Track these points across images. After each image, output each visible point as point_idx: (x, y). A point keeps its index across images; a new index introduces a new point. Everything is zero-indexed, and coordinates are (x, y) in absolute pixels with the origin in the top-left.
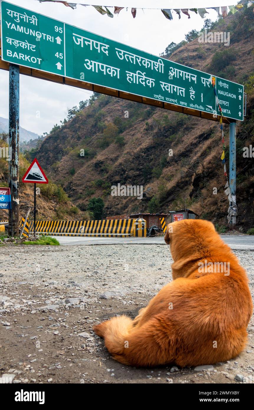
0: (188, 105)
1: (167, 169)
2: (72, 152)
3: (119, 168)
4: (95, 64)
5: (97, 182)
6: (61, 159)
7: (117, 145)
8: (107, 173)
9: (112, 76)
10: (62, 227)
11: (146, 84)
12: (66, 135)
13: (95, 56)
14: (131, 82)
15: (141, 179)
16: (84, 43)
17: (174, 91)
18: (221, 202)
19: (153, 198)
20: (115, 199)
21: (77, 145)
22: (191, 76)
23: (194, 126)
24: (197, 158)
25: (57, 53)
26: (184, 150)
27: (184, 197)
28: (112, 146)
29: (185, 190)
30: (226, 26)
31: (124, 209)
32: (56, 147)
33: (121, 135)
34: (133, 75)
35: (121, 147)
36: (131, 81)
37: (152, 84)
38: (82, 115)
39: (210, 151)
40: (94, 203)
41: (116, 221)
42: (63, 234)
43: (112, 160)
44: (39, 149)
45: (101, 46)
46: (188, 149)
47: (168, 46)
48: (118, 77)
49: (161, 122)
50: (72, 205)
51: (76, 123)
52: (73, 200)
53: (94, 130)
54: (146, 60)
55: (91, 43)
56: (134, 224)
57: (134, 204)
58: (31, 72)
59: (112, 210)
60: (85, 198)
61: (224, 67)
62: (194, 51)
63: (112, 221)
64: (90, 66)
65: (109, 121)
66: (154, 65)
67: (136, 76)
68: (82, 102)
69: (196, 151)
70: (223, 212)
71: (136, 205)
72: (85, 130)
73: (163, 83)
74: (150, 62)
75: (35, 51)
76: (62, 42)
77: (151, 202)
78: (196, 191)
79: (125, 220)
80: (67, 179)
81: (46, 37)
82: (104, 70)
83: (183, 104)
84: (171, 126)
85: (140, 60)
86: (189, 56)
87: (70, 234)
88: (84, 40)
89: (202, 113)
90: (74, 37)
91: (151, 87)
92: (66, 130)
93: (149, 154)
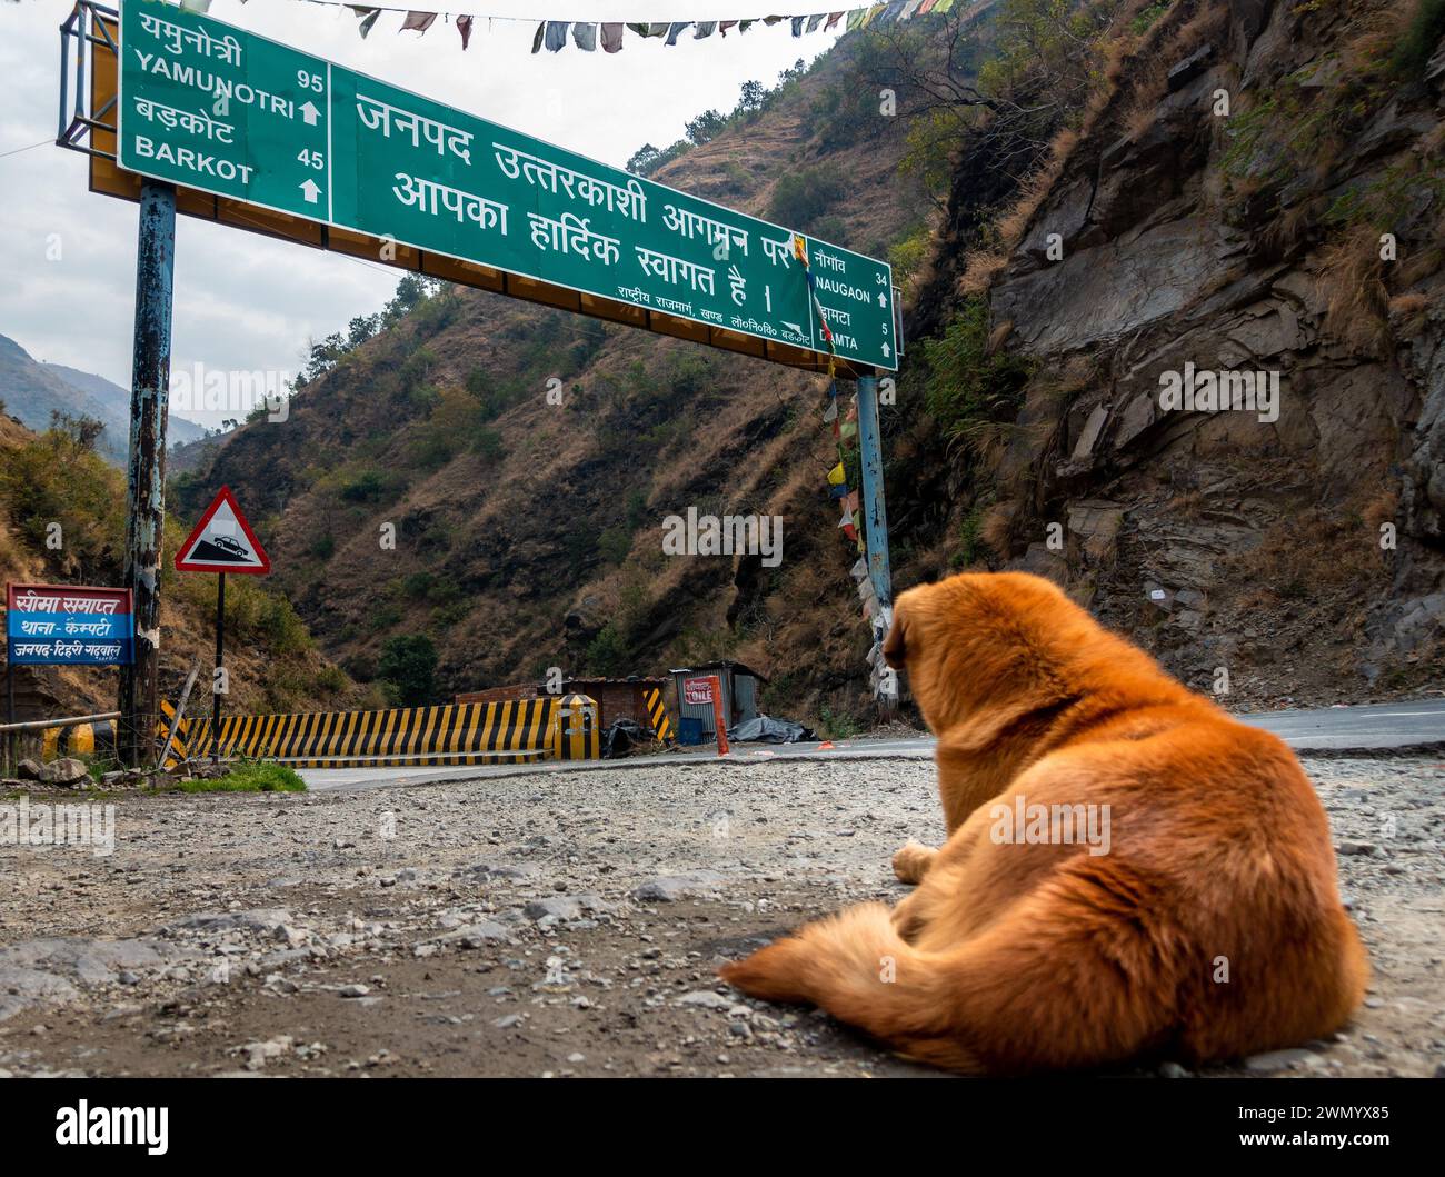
0: (727, 322)
1: (649, 534)
2: (324, 483)
3: (485, 532)
4: (428, 189)
5: (412, 582)
6: (285, 505)
7: (478, 457)
8: (446, 549)
9: (483, 226)
10: (295, 735)
11: (591, 253)
12: (305, 427)
13: (428, 164)
14: (543, 248)
15: (562, 567)
16: (393, 127)
17: (679, 276)
18: (832, 635)
19: (607, 630)
20: (472, 639)
21: (342, 460)
22: (731, 233)
23: (727, 397)
24: (747, 496)
25: (306, 152)
26: (701, 472)
27: (709, 623)
28: (461, 461)
29: (711, 600)
30: (806, 103)
31: (507, 673)
32: (268, 468)
33: (492, 427)
34: (550, 226)
35: (493, 464)
36: (544, 244)
37: (612, 253)
38: (358, 363)
39: (786, 473)
40: (401, 653)
41: (492, 706)
42: (300, 759)
43: (460, 506)
44: (207, 474)
45: (447, 135)
46: (712, 468)
47: (633, 156)
48: (504, 232)
49: (624, 385)
50: (321, 663)
51: (337, 388)
52: (327, 646)
53: (398, 410)
54: (591, 180)
55: (415, 123)
56: (557, 715)
57: (541, 652)
58: (216, 210)
59: (462, 674)
60: (370, 637)
61: (811, 218)
62: (715, 171)
63: (477, 708)
64: (413, 195)
65: (449, 382)
66: (615, 198)
67: (559, 229)
68: (360, 320)
69: (739, 472)
70: (839, 668)
71: (547, 655)
72: (368, 411)
73: (647, 252)
74: (604, 189)
75: (230, 141)
76: (322, 120)
77: (599, 644)
78: (749, 602)
79: (524, 702)
80: (307, 574)
81: (268, 100)
82: (459, 208)
83: (710, 317)
84: (654, 398)
85: (571, 182)
86: (702, 186)
87: (327, 759)
88: (393, 116)
89: (770, 348)
90: (359, 106)
91: (607, 263)
92: (303, 410)
93: (584, 486)
